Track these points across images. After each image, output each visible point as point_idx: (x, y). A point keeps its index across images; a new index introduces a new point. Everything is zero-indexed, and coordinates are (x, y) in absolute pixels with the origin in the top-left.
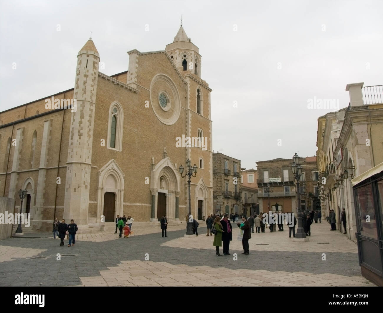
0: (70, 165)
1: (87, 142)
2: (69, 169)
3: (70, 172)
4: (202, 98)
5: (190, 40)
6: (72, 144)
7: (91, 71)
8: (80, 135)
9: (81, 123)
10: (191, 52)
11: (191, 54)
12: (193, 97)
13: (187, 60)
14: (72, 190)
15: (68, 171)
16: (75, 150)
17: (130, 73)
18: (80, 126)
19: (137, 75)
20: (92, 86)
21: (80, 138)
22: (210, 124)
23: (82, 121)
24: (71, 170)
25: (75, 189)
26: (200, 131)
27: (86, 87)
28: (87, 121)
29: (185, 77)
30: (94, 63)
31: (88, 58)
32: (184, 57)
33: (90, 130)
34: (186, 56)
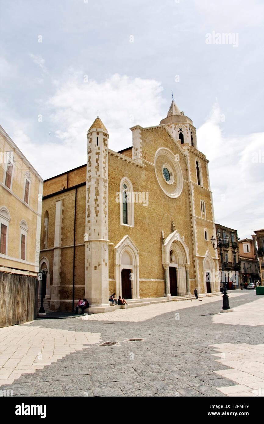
0: (89, 243)
1: (104, 220)
2: (87, 248)
3: (89, 250)
4: (200, 169)
5: (183, 114)
6: (89, 222)
7: (102, 149)
8: (97, 212)
9: (96, 200)
10: (186, 125)
11: (187, 127)
12: (193, 170)
13: (183, 133)
14: (93, 268)
15: (87, 250)
16: (93, 228)
17: (134, 149)
18: (96, 203)
19: (141, 151)
20: (104, 163)
21: (97, 216)
22: (210, 195)
23: (98, 198)
24: (90, 248)
25: (96, 267)
26: (203, 203)
27: (98, 164)
28: (102, 198)
29: (184, 150)
30: (105, 140)
31: (98, 136)
32: (180, 130)
33: (106, 207)
34: (181, 129)
